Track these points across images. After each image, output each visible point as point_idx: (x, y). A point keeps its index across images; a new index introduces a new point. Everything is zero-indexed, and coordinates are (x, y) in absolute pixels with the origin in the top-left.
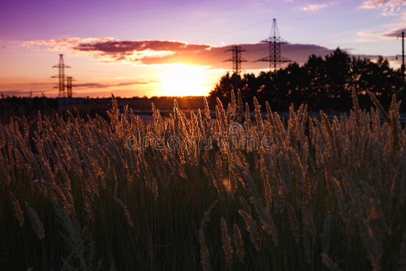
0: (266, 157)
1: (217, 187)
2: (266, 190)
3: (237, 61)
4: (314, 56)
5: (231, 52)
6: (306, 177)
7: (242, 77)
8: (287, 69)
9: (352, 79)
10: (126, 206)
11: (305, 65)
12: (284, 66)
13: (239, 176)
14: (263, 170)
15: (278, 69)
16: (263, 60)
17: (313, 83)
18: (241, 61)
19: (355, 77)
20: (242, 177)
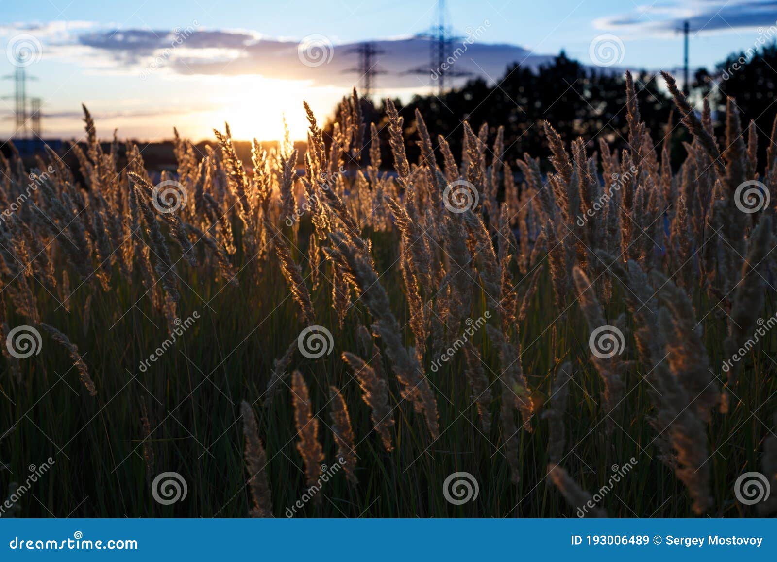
0: (412, 232)
1: (301, 303)
2: (411, 308)
3: (368, 72)
4: (516, 65)
5: (356, 55)
6: (506, 280)
7: (378, 104)
8: (465, 90)
9: (588, 111)
10: (74, 346)
11: (499, 82)
12: (459, 83)
13: (347, 270)
14: (406, 263)
15: (447, 89)
16: (419, 71)
17: (513, 119)
18: (374, 73)
19: (595, 107)
20: (354, 272)
